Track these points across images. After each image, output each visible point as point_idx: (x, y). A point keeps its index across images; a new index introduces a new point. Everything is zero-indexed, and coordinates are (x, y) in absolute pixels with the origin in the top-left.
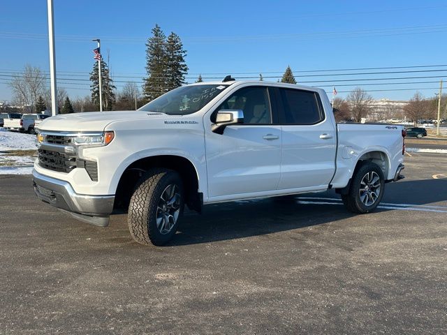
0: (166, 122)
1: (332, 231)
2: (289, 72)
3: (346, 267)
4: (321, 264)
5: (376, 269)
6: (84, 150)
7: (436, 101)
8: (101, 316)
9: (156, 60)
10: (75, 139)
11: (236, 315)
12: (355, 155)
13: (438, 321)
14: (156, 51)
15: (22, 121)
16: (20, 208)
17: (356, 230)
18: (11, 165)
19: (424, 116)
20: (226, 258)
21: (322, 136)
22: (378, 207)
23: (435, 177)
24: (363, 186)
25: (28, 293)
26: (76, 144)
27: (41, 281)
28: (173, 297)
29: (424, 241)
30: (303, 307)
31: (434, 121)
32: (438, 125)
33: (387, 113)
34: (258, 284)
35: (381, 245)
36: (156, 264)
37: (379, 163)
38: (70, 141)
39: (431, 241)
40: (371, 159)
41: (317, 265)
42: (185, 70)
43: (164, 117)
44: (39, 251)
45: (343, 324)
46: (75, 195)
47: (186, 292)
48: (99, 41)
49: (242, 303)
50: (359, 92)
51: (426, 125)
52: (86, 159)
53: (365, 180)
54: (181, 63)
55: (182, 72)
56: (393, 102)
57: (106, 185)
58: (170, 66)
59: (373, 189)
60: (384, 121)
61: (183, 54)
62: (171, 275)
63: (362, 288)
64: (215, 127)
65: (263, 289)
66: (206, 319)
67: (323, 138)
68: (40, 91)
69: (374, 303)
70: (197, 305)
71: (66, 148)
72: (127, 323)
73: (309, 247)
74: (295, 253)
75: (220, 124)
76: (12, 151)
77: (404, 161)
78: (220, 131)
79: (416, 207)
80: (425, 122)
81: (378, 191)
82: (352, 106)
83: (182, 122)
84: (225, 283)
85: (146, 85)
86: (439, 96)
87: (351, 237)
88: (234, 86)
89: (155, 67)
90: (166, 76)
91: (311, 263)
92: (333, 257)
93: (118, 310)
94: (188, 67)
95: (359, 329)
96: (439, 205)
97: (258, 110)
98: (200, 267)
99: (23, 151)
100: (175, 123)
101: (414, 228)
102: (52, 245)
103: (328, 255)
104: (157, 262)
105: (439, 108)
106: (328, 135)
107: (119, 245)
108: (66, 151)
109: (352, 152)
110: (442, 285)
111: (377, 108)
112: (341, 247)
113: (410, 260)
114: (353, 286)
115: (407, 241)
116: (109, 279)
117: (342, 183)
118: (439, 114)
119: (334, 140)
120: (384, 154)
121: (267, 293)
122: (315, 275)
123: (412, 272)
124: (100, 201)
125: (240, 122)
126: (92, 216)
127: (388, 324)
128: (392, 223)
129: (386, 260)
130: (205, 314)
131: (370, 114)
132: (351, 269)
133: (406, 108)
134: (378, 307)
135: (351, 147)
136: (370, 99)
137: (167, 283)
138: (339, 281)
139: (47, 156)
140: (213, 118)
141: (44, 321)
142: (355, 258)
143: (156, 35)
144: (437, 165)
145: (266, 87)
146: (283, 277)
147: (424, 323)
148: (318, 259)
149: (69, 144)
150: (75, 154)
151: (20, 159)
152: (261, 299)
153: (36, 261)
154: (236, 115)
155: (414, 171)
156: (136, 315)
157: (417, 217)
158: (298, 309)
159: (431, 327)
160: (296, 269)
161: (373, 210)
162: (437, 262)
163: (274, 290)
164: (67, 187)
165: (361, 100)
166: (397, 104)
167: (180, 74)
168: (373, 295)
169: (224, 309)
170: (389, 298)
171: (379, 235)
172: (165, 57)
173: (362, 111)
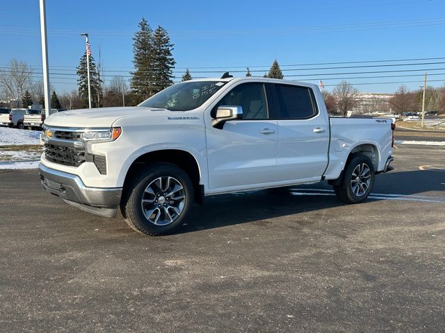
0: (169, 118)
1: (326, 220)
2: (276, 66)
3: (342, 253)
4: (318, 250)
5: (371, 255)
6: (93, 145)
7: (420, 93)
8: (120, 299)
9: (143, 54)
10: (84, 134)
11: (244, 296)
12: (346, 148)
13: (430, 299)
14: (143, 44)
15: (11, 116)
16: (24, 201)
17: (348, 218)
18: (8, 160)
19: (408, 109)
20: (229, 245)
21: (315, 130)
22: (369, 197)
23: (421, 168)
24: (354, 178)
25: (48, 279)
26: (85, 139)
27: (58, 269)
28: (183, 281)
29: (413, 229)
30: (305, 289)
31: (418, 113)
32: (423, 118)
33: (373, 105)
34: (262, 269)
35: (373, 232)
36: (164, 252)
37: (369, 155)
38: (79, 137)
39: (420, 228)
40: (362, 151)
41: (314, 251)
42: (173, 64)
43: (167, 113)
44: (51, 241)
45: (343, 302)
46: (84, 188)
47: (195, 276)
48: (87, 35)
49: (248, 286)
50: (345, 86)
51: (411, 117)
52: (94, 153)
53: (356, 172)
54: (168, 57)
55: (170, 65)
56: (378, 95)
57: (114, 178)
58: (157, 60)
59: (363, 180)
60: (370, 114)
61: (170, 48)
62: (179, 262)
63: (358, 271)
64: (215, 122)
65: (266, 273)
66: (218, 300)
67: (317, 132)
68: (26, 85)
69: (370, 285)
70: (207, 287)
71: (75, 143)
72: (145, 305)
73: (305, 235)
74: (293, 241)
75: (219, 120)
76: (7, 146)
77: (394, 153)
78: (220, 126)
79: (404, 197)
80: (410, 115)
81: (368, 182)
82: (338, 99)
83: (184, 118)
84: (231, 268)
85: (134, 79)
86: (424, 89)
87: (345, 225)
88: (232, 83)
89: (142, 61)
90: (154, 70)
91: (309, 250)
92: (330, 244)
93: (135, 293)
94: (175, 60)
95: (358, 307)
96: (427, 195)
97: (254, 105)
98: (205, 254)
99: (18, 146)
100: (177, 119)
101: (404, 217)
102: (62, 235)
103: (324, 242)
104: (164, 250)
105: (424, 101)
106: (321, 129)
107: (127, 235)
108: (75, 146)
109: (344, 145)
110: (432, 268)
111: (363, 101)
112: (336, 235)
113: (402, 246)
114: (351, 270)
115: (398, 228)
116: (122, 266)
117: (334, 174)
118: (423, 106)
119: (327, 133)
120: (374, 147)
121: (271, 277)
122: (314, 260)
123: (404, 257)
124: (108, 193)
125: (239, 117)
126: (100, 208)
127: (384, 302)
128: (382, 212)
129: (379, 246)
130: (216, 296)
131: (355, 107)
132: (346, 254)
133: (391, 101)
134: (373, 289)
135: (343, 140)
136: (356, 92)
137: (177, 269)
138: (337, 265)
139: (55, 151)
140: (213, 114)
141: (68, 303)
142: (349, 245)
143: (143, 29)
144: (424, 156)
145: (262, 83)
146: (285, 262)
147: (416, 302)
148: (315, 246)
149: (78, 139)
150: (84, 149)
151: (16, 154)
152: (266, 282)
153: (50, 251)
154: (235, 111)
155: (400, 162)
156: (152, 297)
157: (406, 206)
158: (301, 290)
159: (423, 304)
160: (296, 255)
161: (364, 200)
162: (427, 248)
163: (276, 273)
164: (76, 180)
165: (348, 93)
166: (382, 97)
167: (168, 68)
168: (368, 278)
169: (233, 291)
170: (383, 279)
171: (371, 224)
172: (152, 51)
173: (347, 104)
